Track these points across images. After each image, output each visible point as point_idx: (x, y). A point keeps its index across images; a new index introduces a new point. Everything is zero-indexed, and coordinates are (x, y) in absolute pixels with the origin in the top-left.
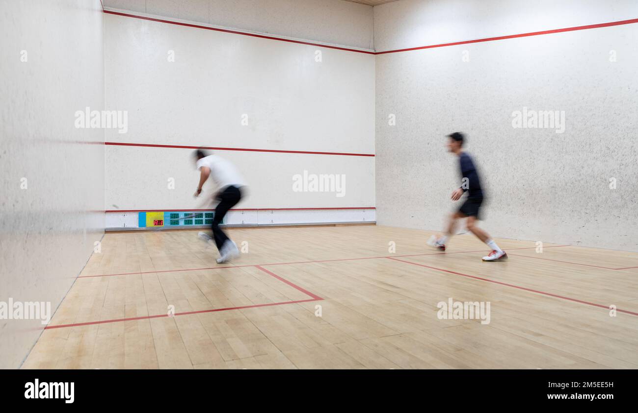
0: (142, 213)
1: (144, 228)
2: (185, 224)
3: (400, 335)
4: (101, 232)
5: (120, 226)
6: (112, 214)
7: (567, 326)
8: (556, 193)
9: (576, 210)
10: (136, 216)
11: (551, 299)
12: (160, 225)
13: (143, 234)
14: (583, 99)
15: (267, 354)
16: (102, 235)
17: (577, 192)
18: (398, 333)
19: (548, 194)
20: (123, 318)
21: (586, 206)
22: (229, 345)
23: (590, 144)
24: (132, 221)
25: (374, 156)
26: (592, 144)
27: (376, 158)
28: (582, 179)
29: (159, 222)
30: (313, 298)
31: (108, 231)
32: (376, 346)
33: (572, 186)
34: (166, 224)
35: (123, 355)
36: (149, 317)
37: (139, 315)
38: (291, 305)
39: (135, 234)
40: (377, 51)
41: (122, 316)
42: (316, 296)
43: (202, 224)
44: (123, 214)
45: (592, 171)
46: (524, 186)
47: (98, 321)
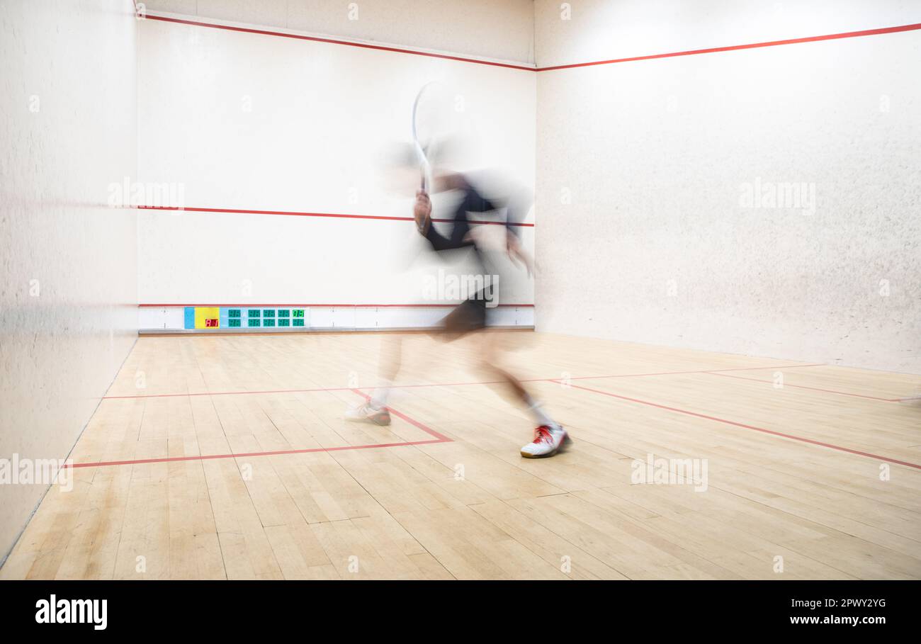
0: (189, 309)
1: (191, 331)
2: (250, 325)
3: (567, 494)
4: (133, 335)
5: (159, 326)
6: (148, 310)
7: (815, 483)
8: (809, 286)
9: (836, 312)
10: (180, 312)
11: (794, 443)
12: (214, 325)
13: (191, 339)
14: (852, 143)
15: (369, 516)
16: (134, 339)
17: (839, 285)
18: (562, 491)
19: (795, 287)
20: (166, 457)
21: (853, 305)
22: (314, 500)
23: (861, 212)
24: (175, 320)
25: (532, 225)
26: (864, 212)
27: (536, 230)
28: (847, 265)
29: (213, 323)
30: (437, 439)
31: (142, 334)
32: (531, 509)
33: (831, 274)
34: (223, 325)
35: (167, 508)
36: (201, 458)
37: (187, 454)
38: (404, 447)
39: (179, 339)
40: (539, 67)
41: (163, 455)
42: (442, 436)
43: (274, 325)
44: (162, 309)
45: (863, 252)
46: (760, 274)
47: (133, 460)
